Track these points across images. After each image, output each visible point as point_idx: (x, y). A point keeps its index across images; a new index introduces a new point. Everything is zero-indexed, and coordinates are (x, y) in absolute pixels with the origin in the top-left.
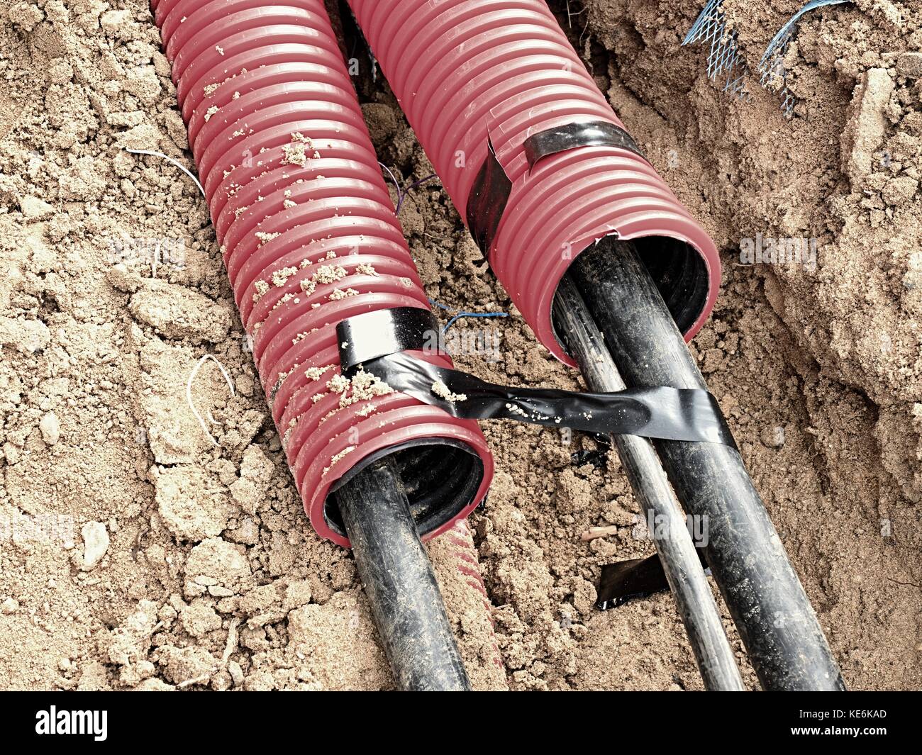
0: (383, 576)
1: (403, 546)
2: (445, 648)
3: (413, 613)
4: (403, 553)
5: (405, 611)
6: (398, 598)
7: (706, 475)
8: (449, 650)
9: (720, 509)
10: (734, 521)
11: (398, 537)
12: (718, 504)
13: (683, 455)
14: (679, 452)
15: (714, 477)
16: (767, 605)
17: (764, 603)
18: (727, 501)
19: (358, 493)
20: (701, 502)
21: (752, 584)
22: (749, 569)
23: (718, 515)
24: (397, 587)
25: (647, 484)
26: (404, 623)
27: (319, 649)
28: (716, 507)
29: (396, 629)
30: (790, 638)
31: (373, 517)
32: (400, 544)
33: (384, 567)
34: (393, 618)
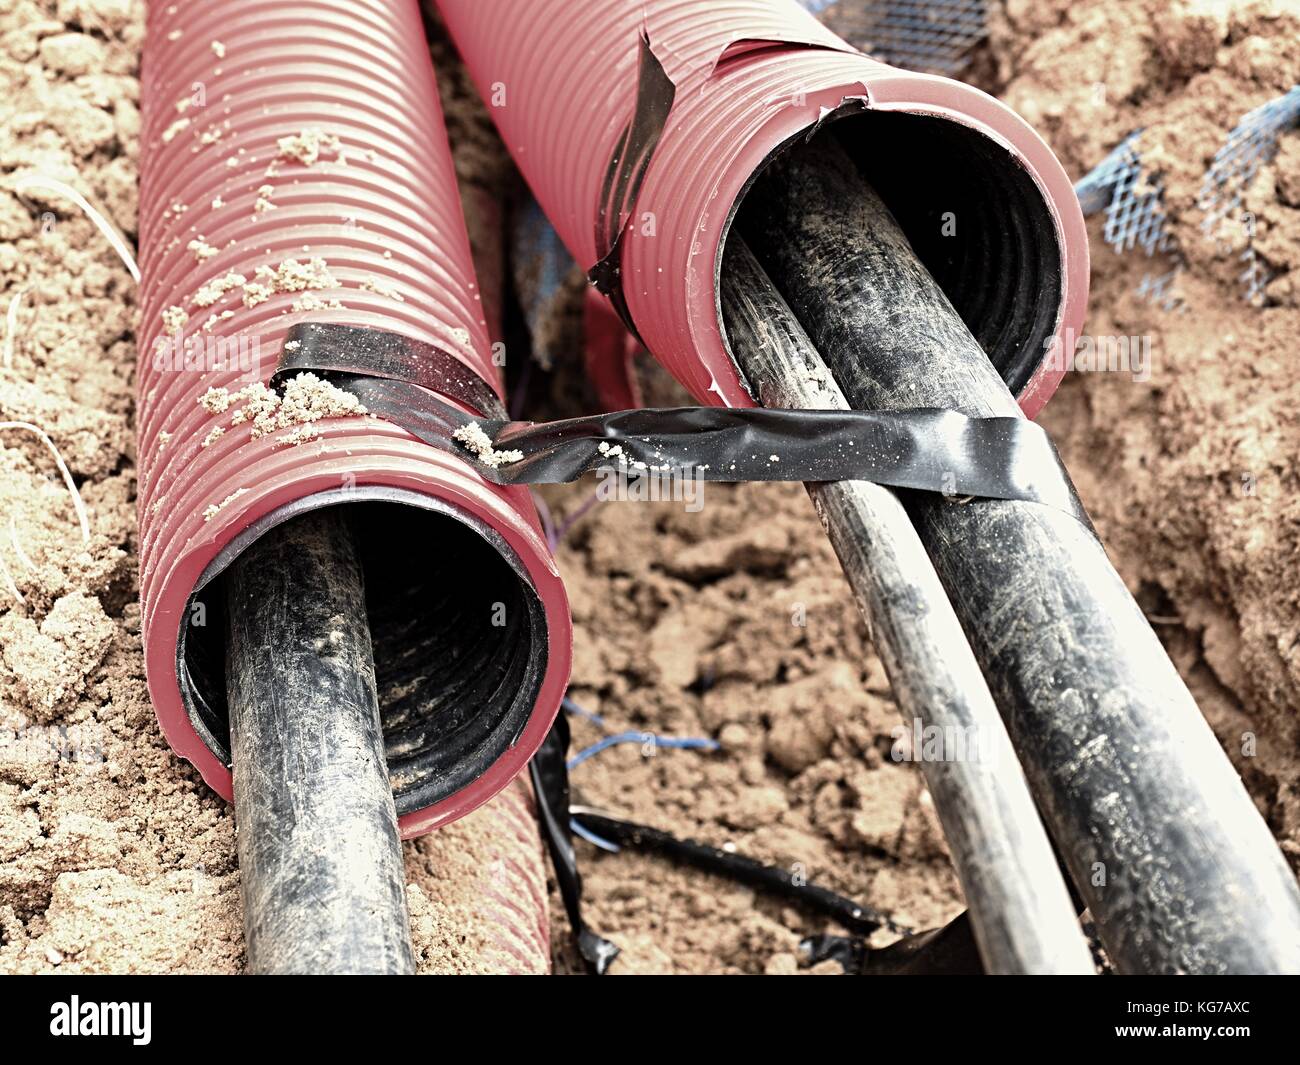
0: (274, 794)
2: (379, 940)
3: (319, 859)
5: (303, 857)
6: (295, 833)
7: (1022, 555)
8: (389, 948)
9: (1050, 611)
10: (1080, 631)
12: (1045, 603)
13: (973, 527)
14: (964, 524)
15: (1041, 556)
16: (1151, 785)
17: (1142, 781)
18: (1066, 596)
19: (267, 654)
20: (1007, 606)
21: (1114, 745)
22: (1110, 718)
23: (1044, 624)
24: (300, 813)
25: (881, 553)
26: (295, 880)
27: (99, 947)
28: (1041, 609)
29: (275, 893)
30: (1205, 850)
31: (284, 691)
33: (281, 778)
34: (274, 874)
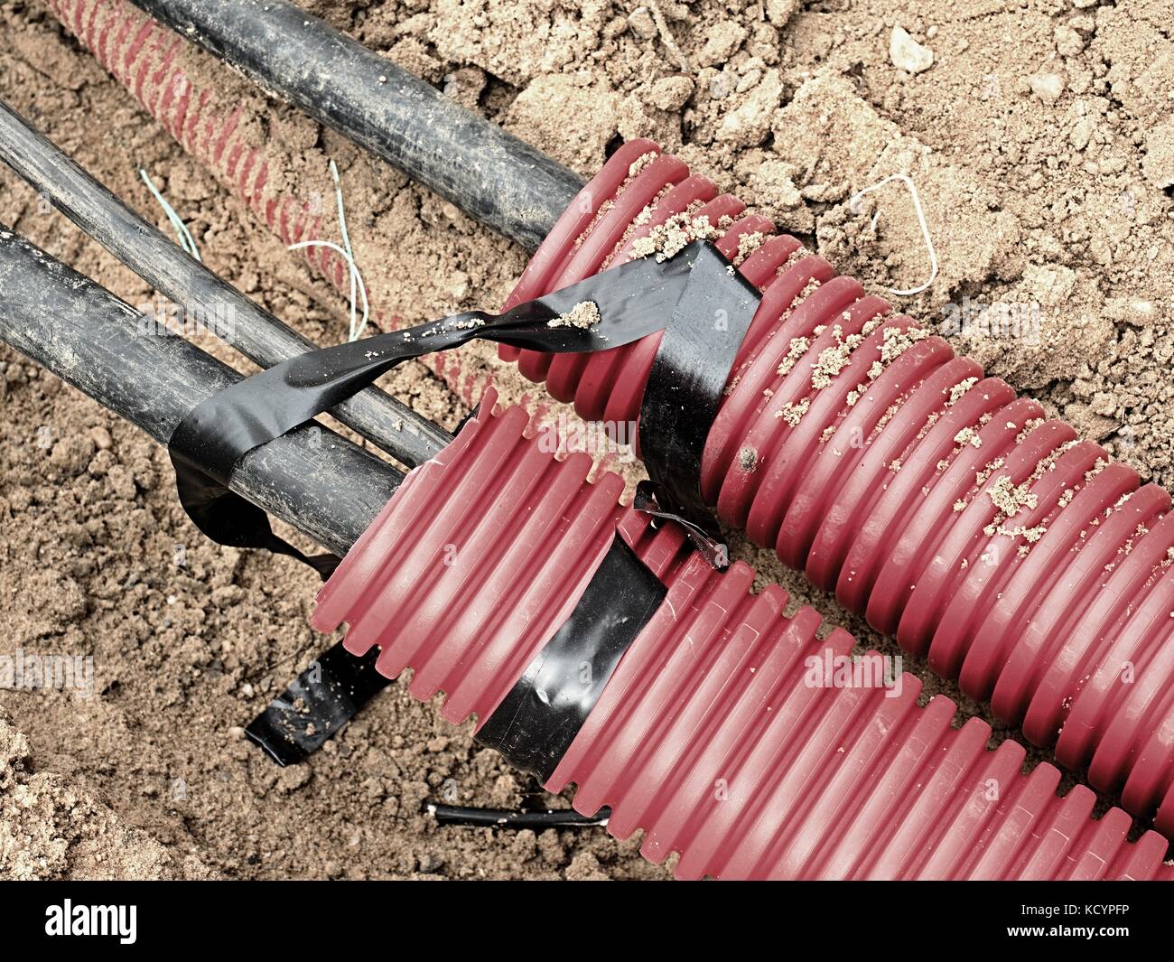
1: (537, 200)
3: (476, 145)
4: (532, 194)
11: (548, 204)
24: (511, 158)
32: (540, 200)
